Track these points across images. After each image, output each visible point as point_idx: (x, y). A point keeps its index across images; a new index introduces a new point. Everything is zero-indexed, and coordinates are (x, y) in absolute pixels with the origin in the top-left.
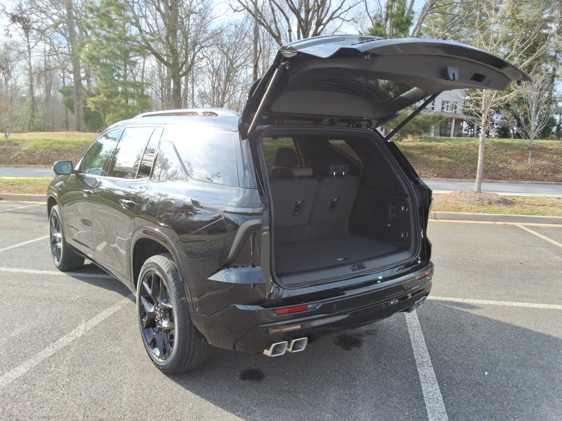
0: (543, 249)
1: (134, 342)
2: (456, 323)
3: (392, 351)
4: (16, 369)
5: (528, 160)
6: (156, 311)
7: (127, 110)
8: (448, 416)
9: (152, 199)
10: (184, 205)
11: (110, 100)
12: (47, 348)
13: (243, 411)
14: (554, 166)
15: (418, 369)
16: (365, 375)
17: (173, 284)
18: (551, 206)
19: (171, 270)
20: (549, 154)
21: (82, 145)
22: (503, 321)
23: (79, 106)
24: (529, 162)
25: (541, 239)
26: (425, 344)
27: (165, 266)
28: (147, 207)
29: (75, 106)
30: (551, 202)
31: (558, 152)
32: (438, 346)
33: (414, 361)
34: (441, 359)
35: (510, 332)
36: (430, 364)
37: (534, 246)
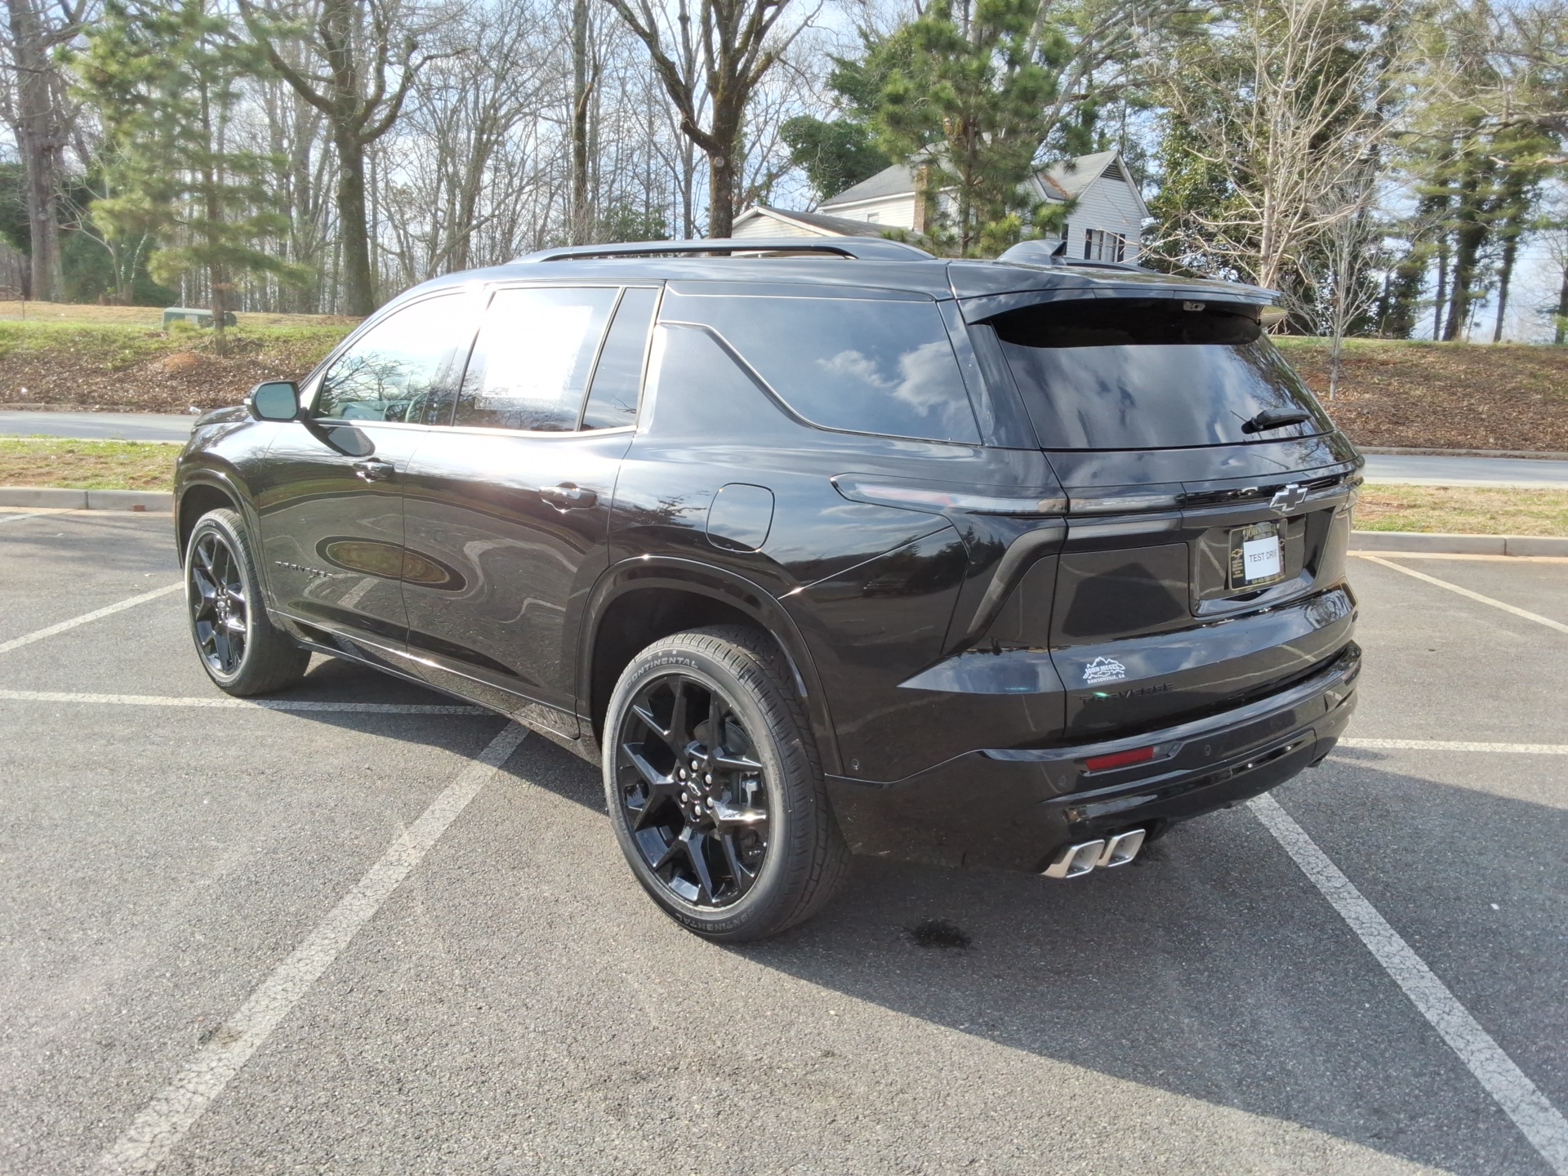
0: (1464, 615)
2: (1359, 796)
3: (1247, 866)
4: (298, 954)
5: (1328, 392)
6: (684, 780)
7: (214, 239)
8: (1463, 1004)
11: (162, 208)
12: (348, 899)
13: (973, 1021)
14: (1394, 407)
15: (1334, 905)
16: (1216, 926)
18: (1433, 509)
20: (1381, 375)
21: (75, 343)
22: (1467, 787)
23: (43, 224)
24: (1331, 396)
25: (1443, 590)
26: (1317, 847)
29: (33, 227)
30: (1429, 498)
31: (1402, 371)
32: (1349, 851)
33: (1314, 887)
34: (1375, 881)
35: (1496, 813)
36: (1356, 892)
37: (1438, 608)
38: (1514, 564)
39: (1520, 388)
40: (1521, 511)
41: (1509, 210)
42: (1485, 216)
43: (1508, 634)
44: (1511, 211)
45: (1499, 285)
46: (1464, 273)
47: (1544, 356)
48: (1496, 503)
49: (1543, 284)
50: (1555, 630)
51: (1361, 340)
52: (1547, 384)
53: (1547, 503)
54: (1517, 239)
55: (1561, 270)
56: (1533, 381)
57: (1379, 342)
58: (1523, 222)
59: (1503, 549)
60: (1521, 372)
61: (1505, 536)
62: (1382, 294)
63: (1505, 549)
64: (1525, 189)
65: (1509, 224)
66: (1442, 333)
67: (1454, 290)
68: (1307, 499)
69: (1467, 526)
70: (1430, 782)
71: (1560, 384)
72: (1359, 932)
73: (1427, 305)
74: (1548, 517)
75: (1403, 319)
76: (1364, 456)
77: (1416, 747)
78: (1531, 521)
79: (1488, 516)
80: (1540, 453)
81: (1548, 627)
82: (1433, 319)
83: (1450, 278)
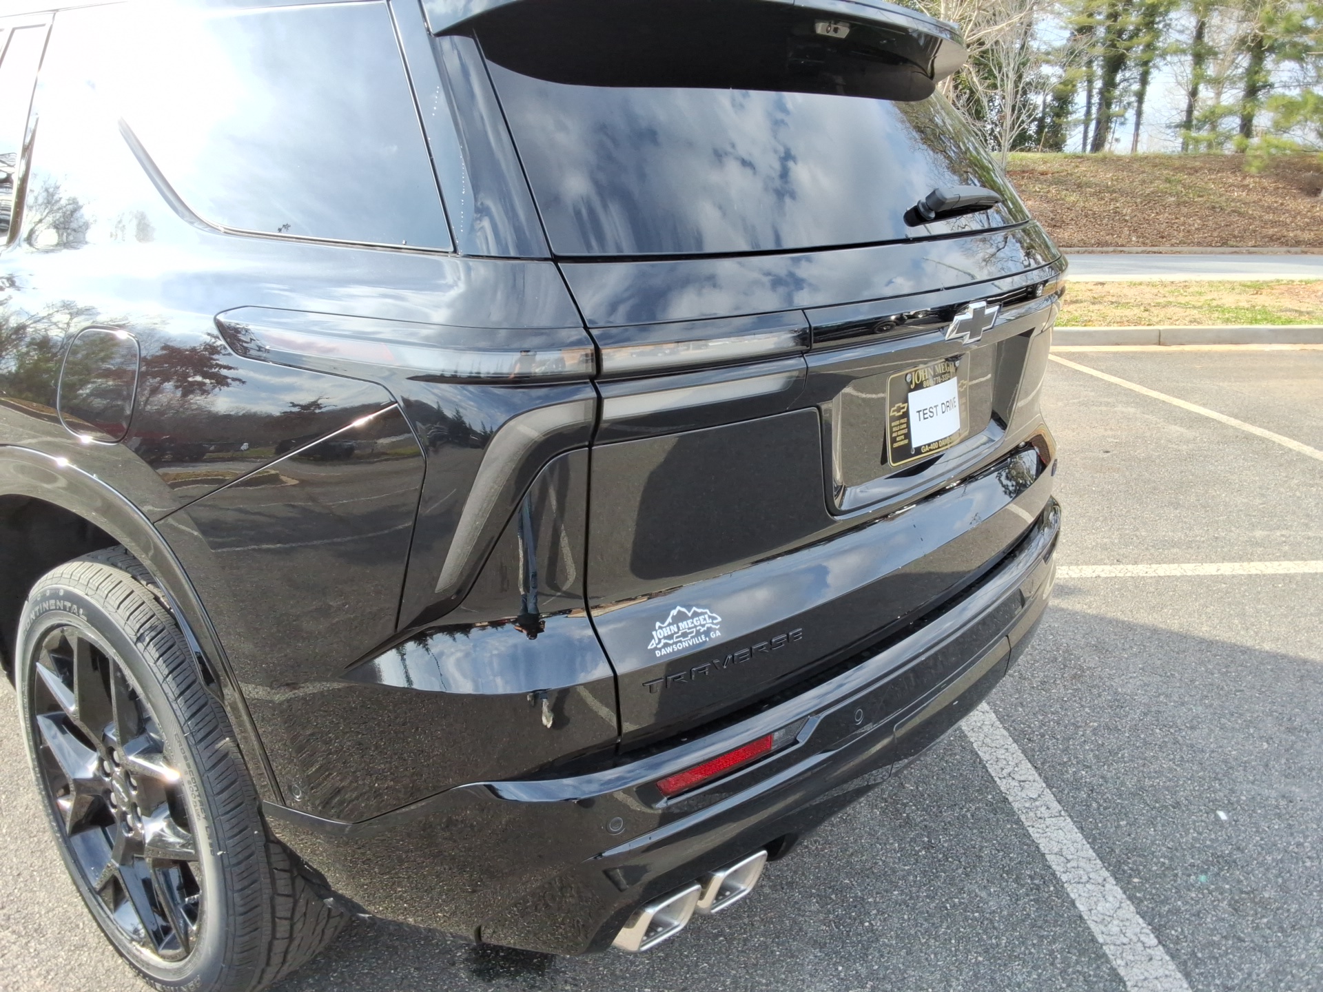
0: (1132, 410)
1: (38, 863)
2: (1048, 648)
3: (925, 772)
6: (108, 775)
9: (40, 326)
10: (165, 347)
14: (1052, 212)
15: (1031, 830)
16: (885, 885)
17: (171, 688)
18: (1093, 303)
19: (152, 628)
20: (1041, 184)
25: (1110, 384)
26: (1006, 733)
27: (124, 612)
28: (21, 357)
30: (1089, 293)
31: (1059, 180)
32: (1043, 736)
33: (1005, 800)
34: (1076, 784)
35: (1202, 663)
36: (1056, 806)
37: (1107, 404)
38: (1169, 354)
39: (1157, 192)
40: (1170, 303)
41: (1144, 38)
42: (1127, 43)
43: (1176, 429)
44: (1147, 38)
45: (1136, 104)
46: (1106, 94)
47: (1177, 163)
48: (1147, 296)
49: (1169, 105)
50: (1219, 422)
51: (1024, 154)
52: (1179, 188)
53: (1192, 294)
54: (1151, 64)
55: (1184, 92)
56: (1168, 185)
57: (1038, 155)
58: (1155, 49)
59: (1157, 341)
60: (1158, 178)
61: (1160, 327)
62: (1040, 115)
63: (1160, 339)
64: (1157, 20)
65: (1144, 51)
66: (1089, 147)
67: (1099, 109)
68: (999, 322)
69: (1125, 319)
70: (1123, 622)
71: (1190, 187)
72: (1064, 878)
73: (1076, 123)
74: (1194, 307)
75: (1057, 136)
76: (1067, 257)
77: (1103, 575)
78: (1180, 312)
79: (1142, 308)
80: (1175, 249)
81: (1213, 420)
82: (1081, 136)
83: (1096, 99)
